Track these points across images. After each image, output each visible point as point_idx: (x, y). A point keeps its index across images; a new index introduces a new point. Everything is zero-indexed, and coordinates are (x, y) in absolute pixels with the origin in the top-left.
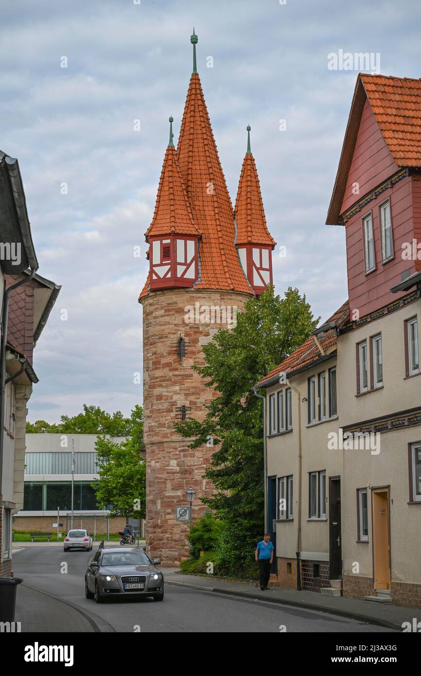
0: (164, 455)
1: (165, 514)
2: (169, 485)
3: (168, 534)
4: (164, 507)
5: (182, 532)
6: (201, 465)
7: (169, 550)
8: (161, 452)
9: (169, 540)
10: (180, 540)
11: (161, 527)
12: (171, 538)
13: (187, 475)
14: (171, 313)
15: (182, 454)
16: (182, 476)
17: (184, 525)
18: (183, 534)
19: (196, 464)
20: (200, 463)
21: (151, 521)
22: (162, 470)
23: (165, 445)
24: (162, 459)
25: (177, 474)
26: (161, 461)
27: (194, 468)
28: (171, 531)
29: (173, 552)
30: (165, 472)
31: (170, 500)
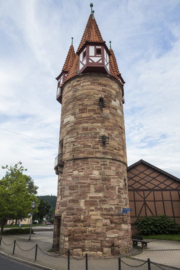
0: (88, 167)
1: (88, 211)
2: (92, 188)
3: (91, 227)
4: (88, 205)
5: (103, 226)
6: (115, 176)
7: (92, 242)
8: (85, 165)
9: (92, 233)
10: (103, 233)
11: (83, 222)
12: (95, 231)
13: (106, 182)
14: (95, 84)
15: (103, 167)
16: (103, 182)
17: (105, 220)
18: (104, 227)
19: (112, 174)
20: (114, 174)
21: (72, 216)
22: (86, 177)
23: (89, 160)
24: (86, 170)
25: (99, 181)
26: (85, 171)
27: (111, 177)
28: (94, 225)
29: (96, 244)
30: (89, 179)
31: (93, 199)
